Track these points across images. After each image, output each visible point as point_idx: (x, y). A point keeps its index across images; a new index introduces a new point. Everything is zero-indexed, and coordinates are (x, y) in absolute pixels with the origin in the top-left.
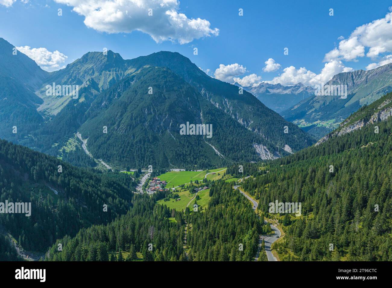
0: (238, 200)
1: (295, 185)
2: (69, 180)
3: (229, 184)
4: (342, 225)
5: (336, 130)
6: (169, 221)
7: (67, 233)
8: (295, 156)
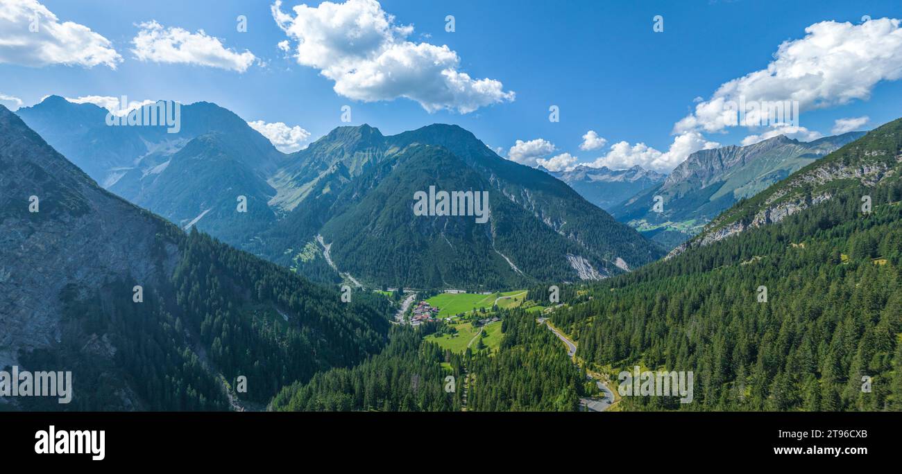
0: (546, 340)
1: (635, 321)
2: (304, 301)
3: (531, 314)
4: (717, 389)
5: (698, 236)
6: (441, 367)
7: (297, 378)
8: (633, 275)
